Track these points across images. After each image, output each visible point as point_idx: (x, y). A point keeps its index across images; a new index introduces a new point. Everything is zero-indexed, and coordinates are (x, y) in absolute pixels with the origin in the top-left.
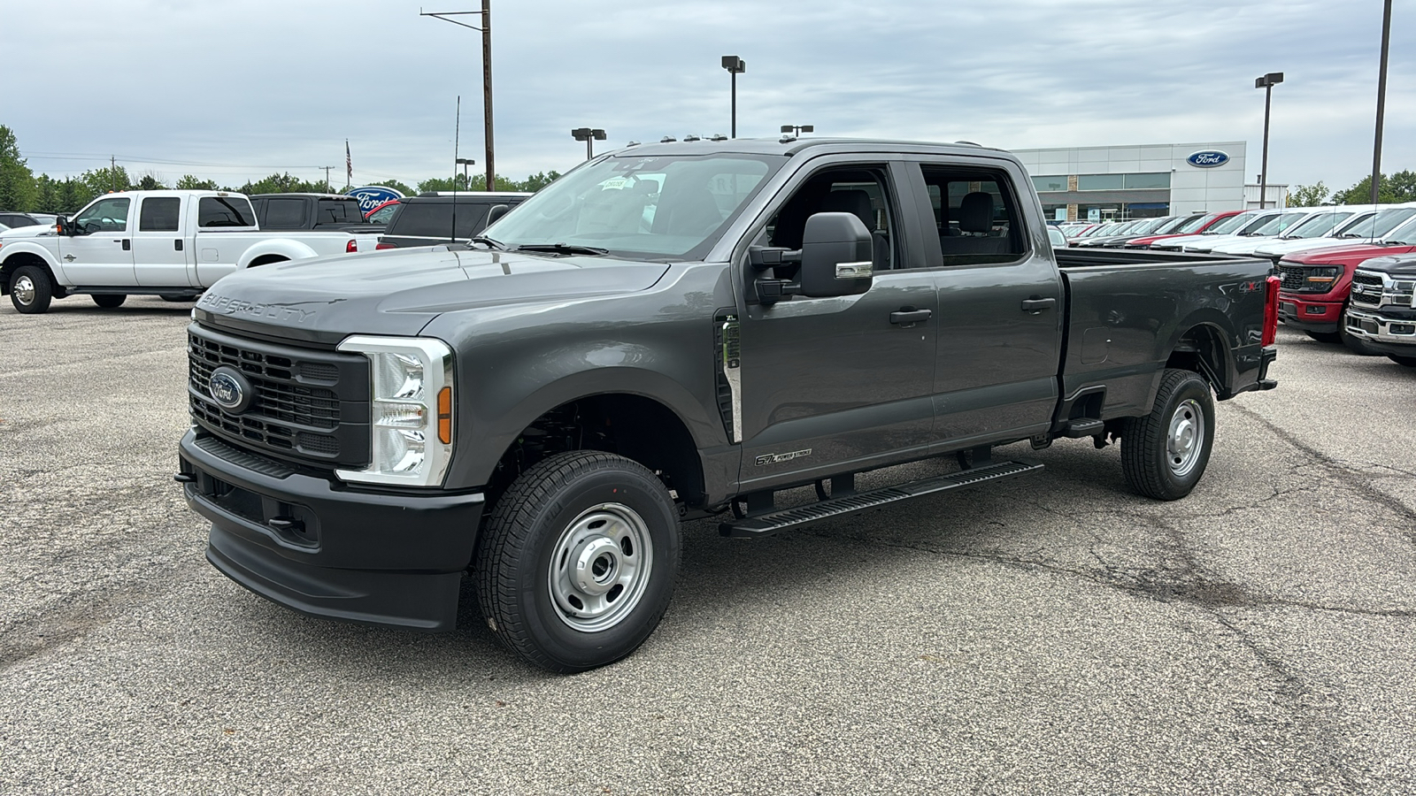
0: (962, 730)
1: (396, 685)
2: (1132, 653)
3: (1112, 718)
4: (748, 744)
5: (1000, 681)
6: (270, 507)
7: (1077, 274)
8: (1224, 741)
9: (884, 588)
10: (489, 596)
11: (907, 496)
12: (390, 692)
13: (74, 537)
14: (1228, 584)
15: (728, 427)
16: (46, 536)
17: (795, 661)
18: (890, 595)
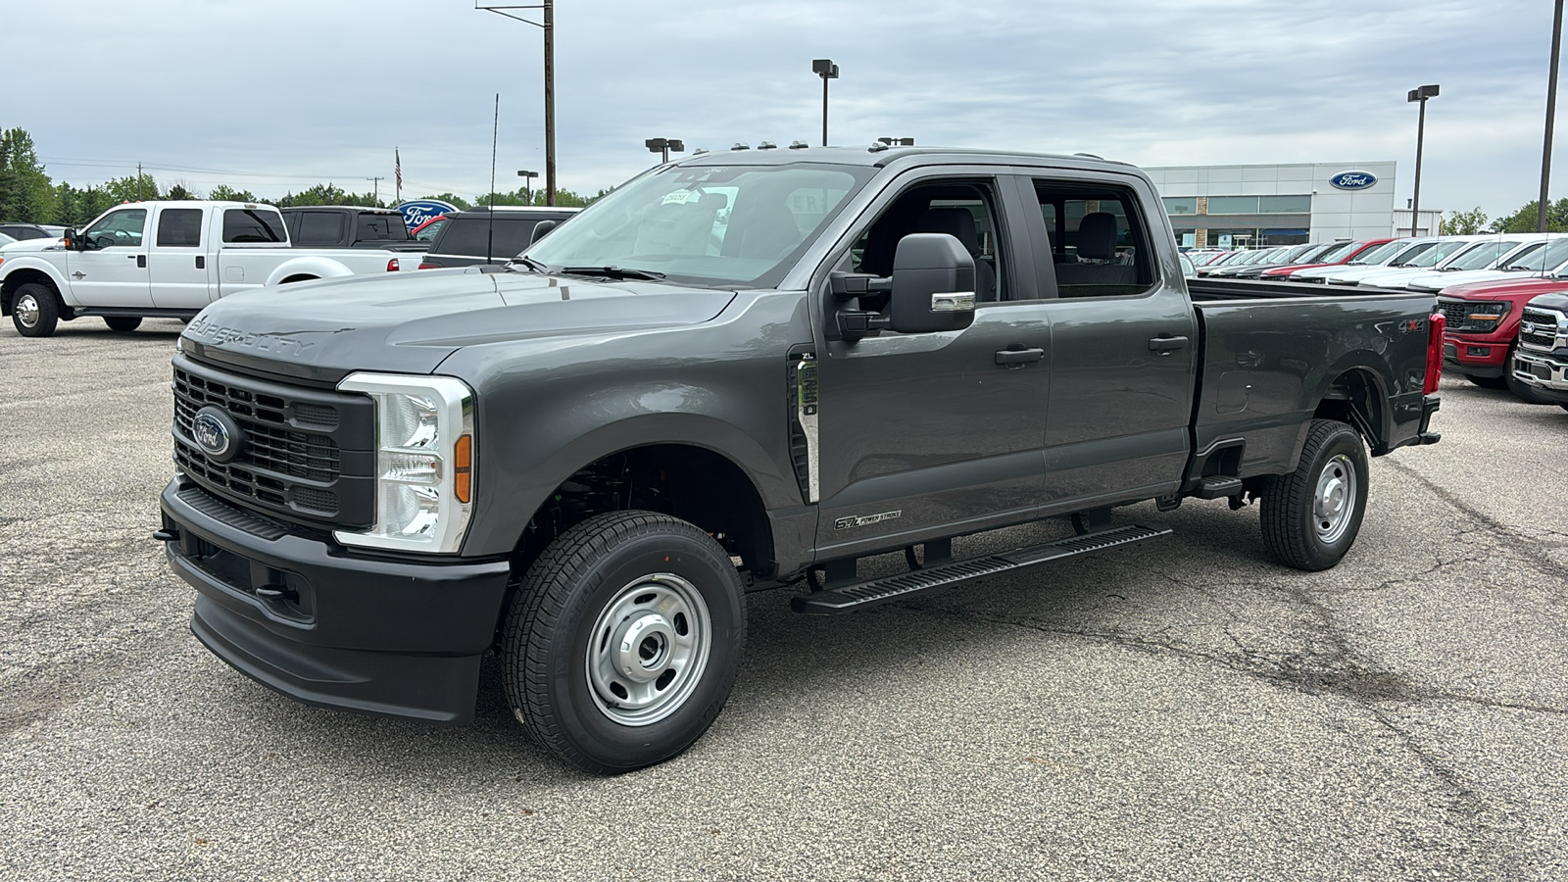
0: (1075, 852)
1: (404, 786)
2: (1275, 758)
3: (1253, 840)
4: (819, 866)
5: (1120, 790)
6: (260, 575)
7: (1212, 309)
8: (1388, 870)
9: (984, 673)
10: (515, 683)
11: (1013, 566)
12: (397, 795)
13: (48, 598)
14: (1387, 673)
15: (803, 485)
16: (16, 596)
17: (878, 763)
18: (991, 682)
